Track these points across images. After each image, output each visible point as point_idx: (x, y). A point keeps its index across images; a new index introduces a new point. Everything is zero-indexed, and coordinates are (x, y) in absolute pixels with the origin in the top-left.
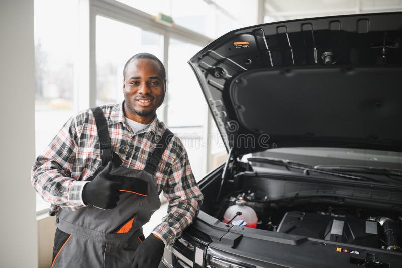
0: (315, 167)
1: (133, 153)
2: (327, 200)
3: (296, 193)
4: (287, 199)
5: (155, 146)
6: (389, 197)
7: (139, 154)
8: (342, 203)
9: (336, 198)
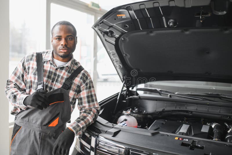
0: (176, 93)
1: (56, 79)
2: (182, 113)
3: (163, 108)
4: (157, 112)
5: (70, 75)
6: (218, 111)
7: (60, 79)
8: (191, 114)
9: (187, 111)
